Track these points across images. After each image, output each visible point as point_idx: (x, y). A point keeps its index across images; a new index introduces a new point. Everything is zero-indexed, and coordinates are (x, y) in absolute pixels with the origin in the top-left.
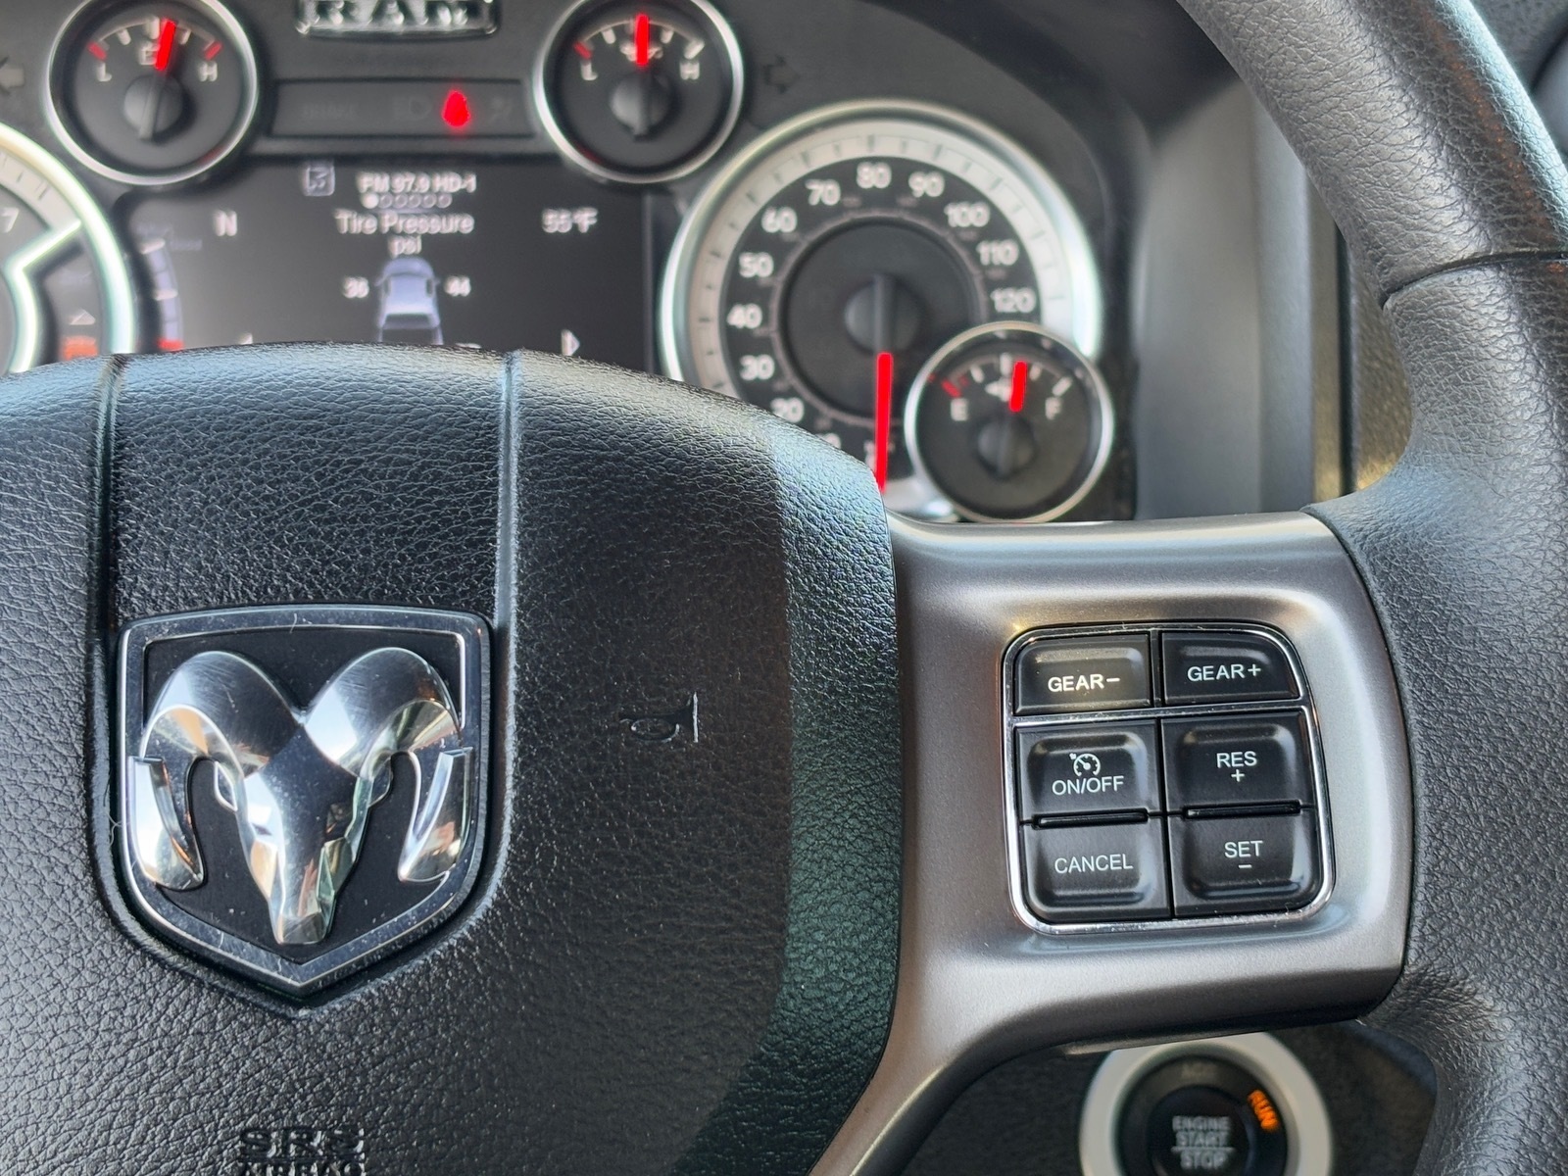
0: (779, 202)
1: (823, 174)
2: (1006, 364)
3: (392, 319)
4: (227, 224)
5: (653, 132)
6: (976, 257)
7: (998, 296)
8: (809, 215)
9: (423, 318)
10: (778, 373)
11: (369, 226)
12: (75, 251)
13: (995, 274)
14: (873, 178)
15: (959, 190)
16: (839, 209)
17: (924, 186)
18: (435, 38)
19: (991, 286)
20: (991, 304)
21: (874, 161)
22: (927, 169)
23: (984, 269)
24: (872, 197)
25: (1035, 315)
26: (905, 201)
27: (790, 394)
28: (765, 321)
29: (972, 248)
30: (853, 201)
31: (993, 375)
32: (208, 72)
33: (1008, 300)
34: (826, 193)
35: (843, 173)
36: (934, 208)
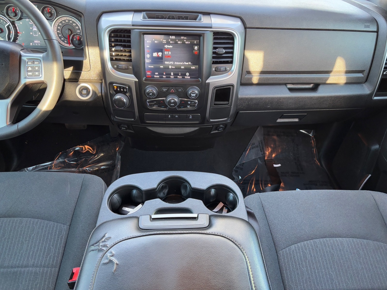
0: (60, 23)
1: (63, 21)
2: (78, 36)
3: (34, 30)
4: (21, 23)
5: (50, 17)
6: (75, 28)
8: (63, 24)
9: (36, 30)
10: (61, 36)
11: (31, 23)
12: (9, 25)
13: (77, 29)
14: (67, 21)
15: (73, 22)
16: (65, 23)
19: (77, 30)
21: (67, 20)
22: (71, 21)
24: (67, 23)
26: (70, 23)
27: (62, 38)
28: (60, 32)
29: (75, 27)
32: (18, 11)
34: (63, 22)
35: (65, 21)
36: (72, 24)
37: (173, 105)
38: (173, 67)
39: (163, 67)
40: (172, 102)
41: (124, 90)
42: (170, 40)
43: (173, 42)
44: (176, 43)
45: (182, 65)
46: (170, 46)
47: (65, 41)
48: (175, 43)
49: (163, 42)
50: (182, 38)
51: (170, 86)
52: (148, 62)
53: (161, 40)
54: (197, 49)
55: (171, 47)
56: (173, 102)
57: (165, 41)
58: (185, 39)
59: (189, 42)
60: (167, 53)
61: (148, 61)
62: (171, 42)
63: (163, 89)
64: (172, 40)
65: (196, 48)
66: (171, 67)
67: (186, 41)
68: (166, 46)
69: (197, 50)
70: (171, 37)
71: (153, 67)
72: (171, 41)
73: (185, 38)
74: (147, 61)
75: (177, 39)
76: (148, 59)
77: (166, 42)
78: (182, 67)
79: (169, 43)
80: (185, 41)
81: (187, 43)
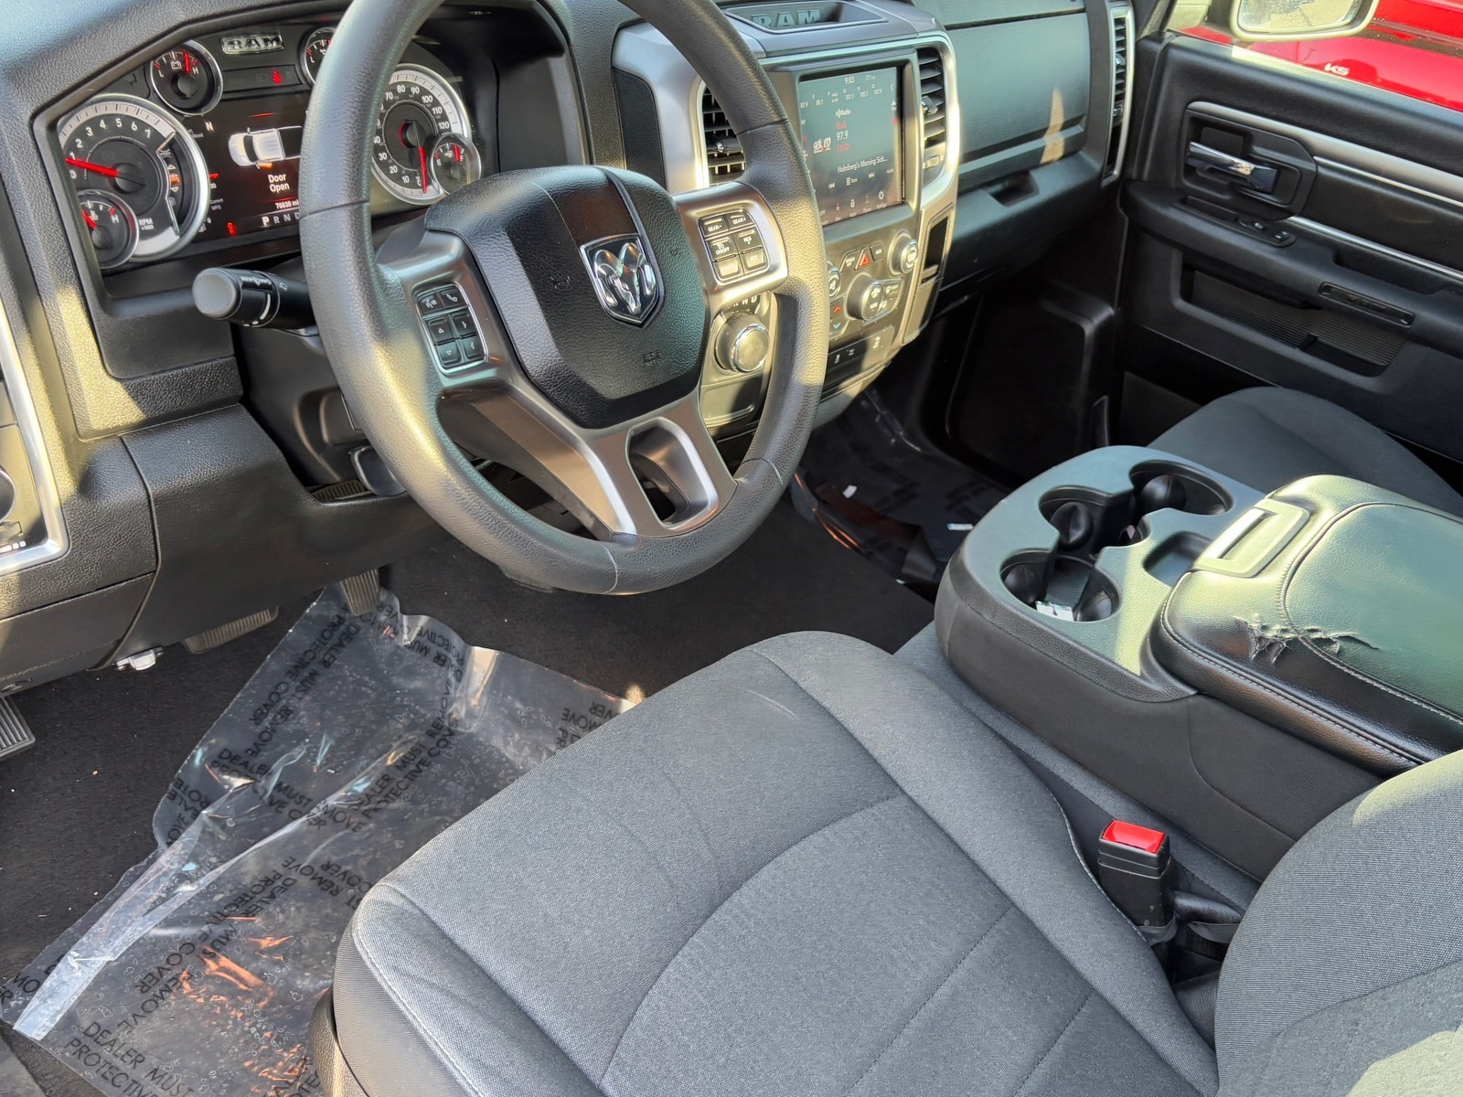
2: (448, 146)
6: (432, 112)
7: (440, 124)
8: (387, 104)
10: (389, 157)
12: (176, 141)
13: (437, 117)
14: (401, 89)
15: (424, 92)
16: (394, 101)
17: (415, 90)
18: (266, 52)
19: (438, 121)
20: (438, 127)
21: (400, 83)
22: (415, 85)
23: (435, 116)
24: (402, 96)
25: (450, 130)
26: (410, 96)
27: (393, 164)
28: (382, 141)
29: (430, 109)
30: (397, 98)
31: (445, 150)
33: (443, 125)
34: (390, 96)
35: (394, 89)
36: (418, 98)
38: (854, 181)
40: (874, 296)
43: (851, 96)
44: (857, 97)
46: (845, 110)
47: (404, 175)
48: (855, 99)
55: (847, 112)
59: (880, 91)
62: (848, 97)
64: (849, 89)
66: (851, 181)
67: (876, 88)
68: (839, 113)
70: (847, 79)
72: (847, 92)
75: (859, 85)
77: (837, 100)
78: (870, 175)
79: (845, 101)
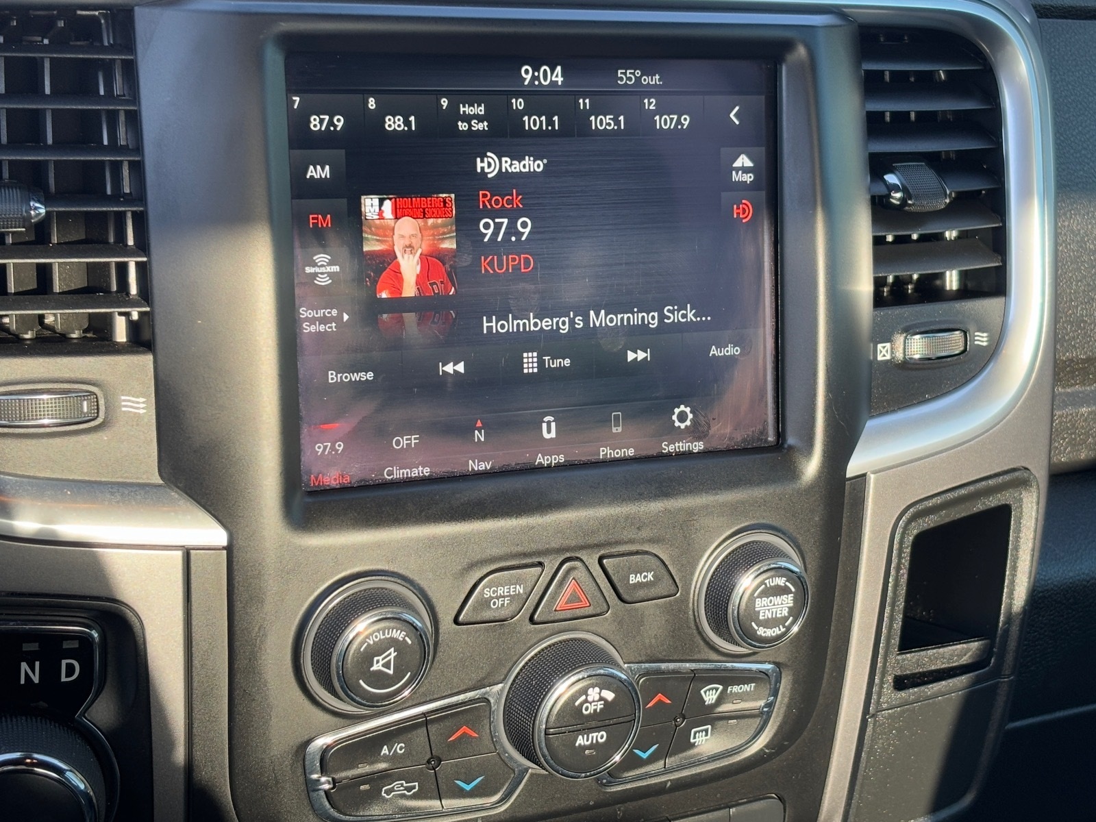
37: (600, 737)
38: (556, 364)
39: (460, 367)
40: (591, 709)
41: (50, 672)
42: (518, 104)
43: (550, 122)
44: (576, 127)
45: (638, 336)
46: (520, 159)
48: (565, 132)
49: (463, 126)
50: (626, 76)
51: (547, 552)
52: (322, 328)
53: (444, 102)
54: (748, 178)
55: (531, 165)
56: (600, 706)
57: (480, 119)
58: (650, 94)
59: (686, 121)
60: (498, 227)
61: (324, 320)
62: (533, 123)
63: (488, 593)
64: (539, 100)
65: (745, 170)
66: (541, 363)
67: (661, 111)
68: (490, 165)
69: (753, 186)
70: (527, 73)
71: (370, 376)
72: (529, 111)
73: (646, 80)
74: (312, 321)
75: (584, 95)
76: (326, 297)
77: (482, 126)
78: (631, 356)
79: (518, 131)
80: (650, 104)
81: (665, 122)
